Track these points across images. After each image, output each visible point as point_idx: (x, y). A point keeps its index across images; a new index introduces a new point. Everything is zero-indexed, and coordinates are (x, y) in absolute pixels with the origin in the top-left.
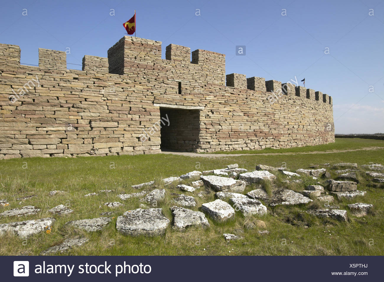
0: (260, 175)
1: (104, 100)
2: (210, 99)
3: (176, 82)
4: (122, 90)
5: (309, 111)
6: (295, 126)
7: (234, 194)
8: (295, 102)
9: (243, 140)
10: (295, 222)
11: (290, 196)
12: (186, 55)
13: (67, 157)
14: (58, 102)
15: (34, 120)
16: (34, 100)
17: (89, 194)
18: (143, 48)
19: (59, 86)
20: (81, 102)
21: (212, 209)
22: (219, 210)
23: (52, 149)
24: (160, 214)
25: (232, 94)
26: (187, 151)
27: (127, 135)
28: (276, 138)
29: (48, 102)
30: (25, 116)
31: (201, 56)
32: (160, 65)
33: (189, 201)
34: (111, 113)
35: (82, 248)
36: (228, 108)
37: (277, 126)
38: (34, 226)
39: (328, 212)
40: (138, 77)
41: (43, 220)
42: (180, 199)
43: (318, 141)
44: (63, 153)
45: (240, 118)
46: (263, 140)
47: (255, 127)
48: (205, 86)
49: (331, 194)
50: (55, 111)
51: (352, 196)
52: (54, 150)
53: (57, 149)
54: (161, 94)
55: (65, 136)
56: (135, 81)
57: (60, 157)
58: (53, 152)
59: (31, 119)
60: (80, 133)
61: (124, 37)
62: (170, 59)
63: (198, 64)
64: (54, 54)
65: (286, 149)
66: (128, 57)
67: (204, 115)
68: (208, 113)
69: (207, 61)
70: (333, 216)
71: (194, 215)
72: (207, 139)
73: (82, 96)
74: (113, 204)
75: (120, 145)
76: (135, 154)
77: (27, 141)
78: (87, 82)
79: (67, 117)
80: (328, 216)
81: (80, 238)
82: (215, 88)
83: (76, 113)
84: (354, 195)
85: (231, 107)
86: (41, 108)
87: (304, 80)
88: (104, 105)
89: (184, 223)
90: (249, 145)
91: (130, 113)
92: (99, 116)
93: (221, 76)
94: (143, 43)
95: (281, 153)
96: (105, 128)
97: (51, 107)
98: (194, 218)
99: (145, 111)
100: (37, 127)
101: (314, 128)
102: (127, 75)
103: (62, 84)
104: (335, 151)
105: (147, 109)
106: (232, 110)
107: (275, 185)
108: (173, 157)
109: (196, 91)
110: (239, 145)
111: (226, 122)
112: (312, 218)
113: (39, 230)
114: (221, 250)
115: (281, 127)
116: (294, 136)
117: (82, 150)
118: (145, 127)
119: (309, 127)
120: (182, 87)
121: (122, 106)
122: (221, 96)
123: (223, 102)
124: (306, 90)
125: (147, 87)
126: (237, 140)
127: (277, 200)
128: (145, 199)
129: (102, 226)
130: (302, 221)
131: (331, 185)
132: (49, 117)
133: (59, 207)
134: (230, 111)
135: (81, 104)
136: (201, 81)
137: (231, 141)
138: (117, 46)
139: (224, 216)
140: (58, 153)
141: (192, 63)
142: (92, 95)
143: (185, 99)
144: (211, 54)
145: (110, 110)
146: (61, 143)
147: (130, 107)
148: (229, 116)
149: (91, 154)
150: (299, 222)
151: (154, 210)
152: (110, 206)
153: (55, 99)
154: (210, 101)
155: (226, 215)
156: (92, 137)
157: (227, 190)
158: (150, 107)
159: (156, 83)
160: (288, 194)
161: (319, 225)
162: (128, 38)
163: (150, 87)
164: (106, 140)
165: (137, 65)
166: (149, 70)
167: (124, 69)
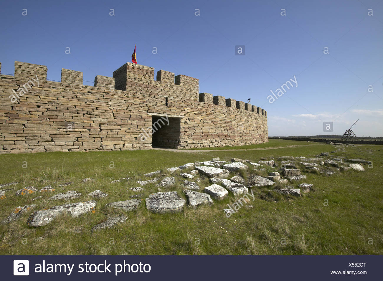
0: (237, 165)
1: (111, 109)
2: (188, 110)
3: (164, 98)
4: (124, 102)
5: (253, 120)
6: (244, 131)
7: (223, 180)
8: (244, 114)
9: (210, 140)
10: (267, 198)
11: (260, 180)
12: (171, 78)
13: (81, 152)
14: (75, 110)
15: (57, 123)
16: (57, 108)
17: (114, 181)
18: (141, 72)
19: (76, 97)
20: (93, 110)
21: (213, 191)
22: (218, 191)
23: (70, 145)
24: (176, 196)
25: (203, 107)
26: (170, 148)
27: (128, 136)
28: (232, 139)
29: (68, 109)
30: (49, 120)
31: (182, 80)
32: (153, 85)
33: (194, 186)
34: (116, 119)
35: (125, 225)
36: (200, 117)
37: (233, 131)
38: (83, 208)
39: (288, 190)
40: (136, 92)
41: (88, 203)
42: (186, 184)
43: (258, 141)
44: (79, 149)
45: (208, 125)
46: (224, 140)
47: (218, 131)
48: (185, 101)
49: (285, 178)
50: (73, 117)
51: (299, 179)
52: (71, 146)
53: (74, 145)
54: (153, 106)
55: (80, 136)
56: (134, 96)
57: (76, 151)
58: (71, 148)
59: (54, 122)
60: (92, 133)
61: (127, 63)
62: (160, 81)
63: (180, 85)
64: (74, 74)
65: (239, 147)
66: (129, 78)
67: (183, 122)
68: (186, 121)
69: (186, 83)
70: (292, 193)
71: (203, 196)
72: (185, 139)
73: (94, 105)
74: (136, 188)
75: (122, 143)
76: (133, 150)
77: (50, 139)
78: (98, 95)
79: (82, 121)
80: (288, 193)
81: (120, 216)
82: (191, 103)
83: (89, 119)
84: (300, 178)
85: (202, 117)
86: (62, 114)
87: (250, 99)
88: (111, 113)
89: (196, 203)
90: (214, 144)
91: (130, 119)
92: (107, 121)
93: (195, 94)
94: (141, 68)
95: (237, 149)
96: (111, 130)
97: (70, 114)
98: (203, 199)
99: (141, 118)
100: (58, 129)
101: (257, 132)
102: (128, 91)
103: (79, 96)
104: (271, 148)
105: (143, 117)
106: (203, 119)
107: (248, 172)
108: (162, 152)
109: (178, 104)
110: (207, 144)
111: (199, 127)
112: (278, 195)
113: (87, 210)
114: (227, 221)
115: (236, 131)
116: (244, 137)
117: (93, 146)
118: (141, 130)
119: (253, 131)
120: (168, 101)
121: (124, 114)
122: (195, 108)
123: (197, 113)
124: (251, 106)
125: (143, 101)
126: (206, 140)
127: (251, 183)
128: (160, 184)
129: (135, 206)
130: (272, 197)
131: (284, 172)
132: (68, 121)
133: (96, 191)
134: (201, 119)
135: (93, 111)
136: (182, 98)
137: (202, 141)
138: (121, 69)
139: (222, 196)
140: (74, 149)
141: (175, 84)
142: (101, 105)
143: (170, 110)
144: (189, 78)
145: (115, 117)
146: (77, 140)
147: (130, 115)
148: (201, 123)
149: (100, 150)
150: (269, 198)
151: (171, 193)
152: (134, 190)
153: (74, 107)
154: (188, 112)
155: (223, 195)
156: (101, 136)
157: (216, 177)
158: (145, 115)
159: (150, 98)
160: (258, 179)
161: (283, 200)
162: (130, 64)
163: (145, 101)
164: (112, 139)
165: (136, 84)
166: (144, 88)
167: (127, 87)
